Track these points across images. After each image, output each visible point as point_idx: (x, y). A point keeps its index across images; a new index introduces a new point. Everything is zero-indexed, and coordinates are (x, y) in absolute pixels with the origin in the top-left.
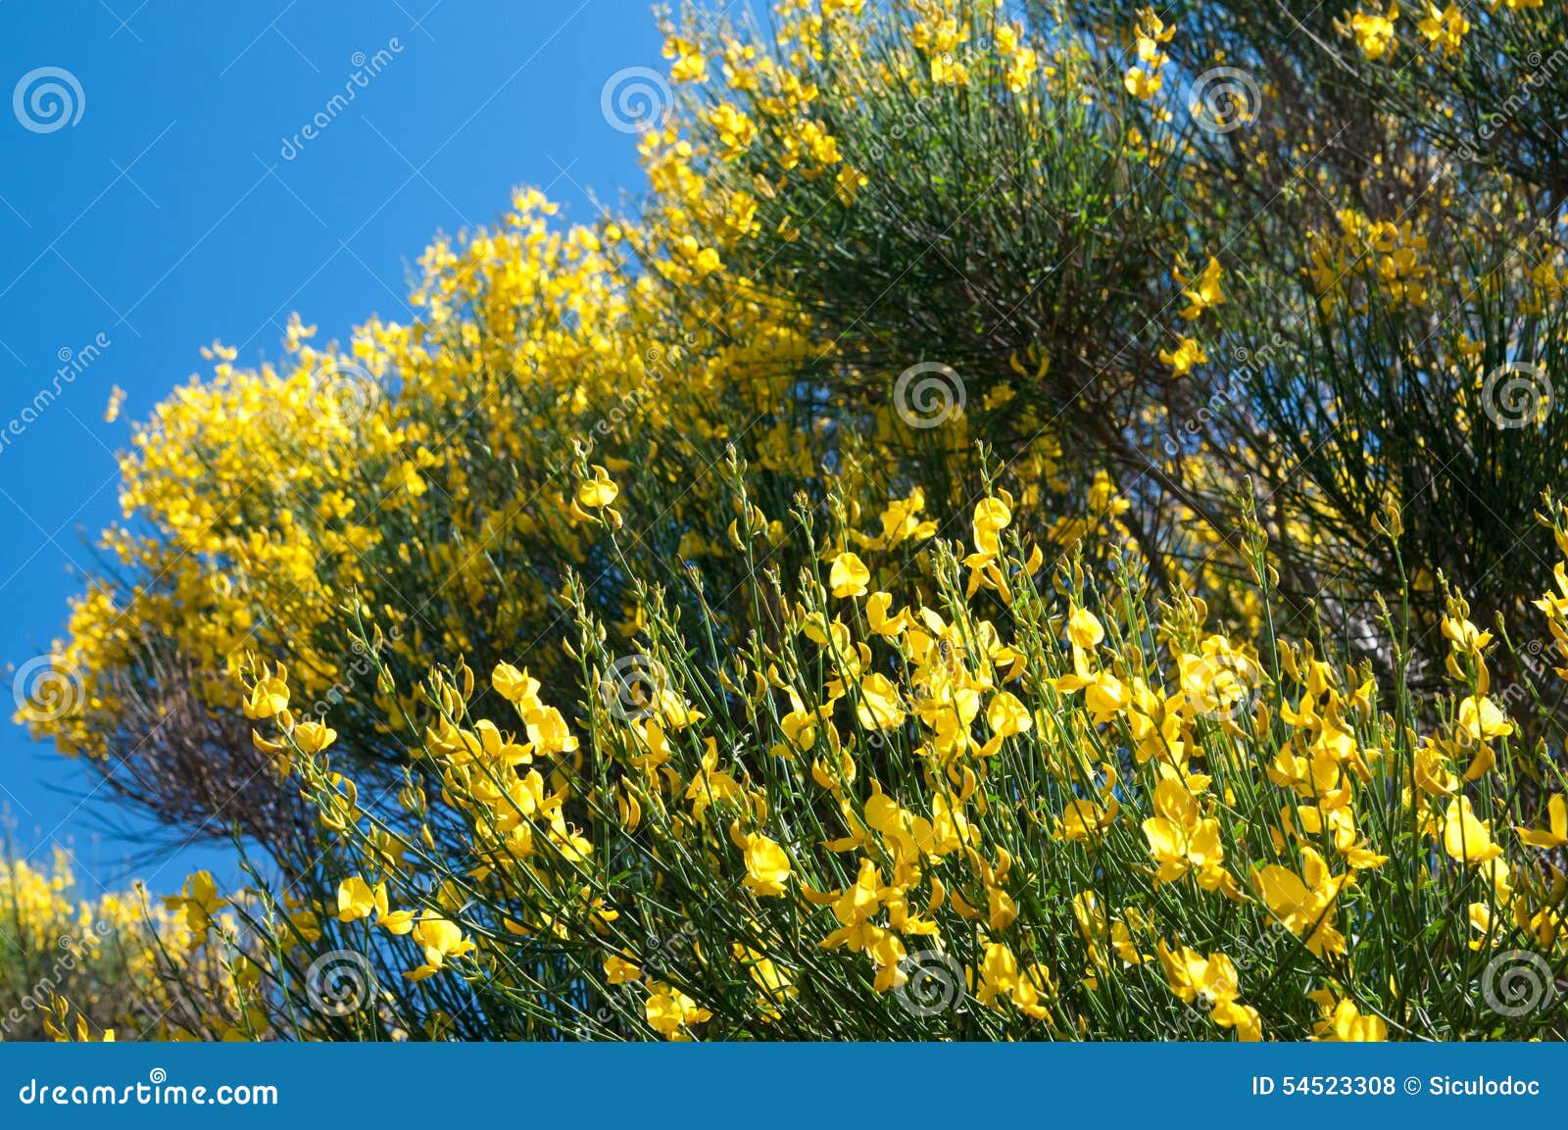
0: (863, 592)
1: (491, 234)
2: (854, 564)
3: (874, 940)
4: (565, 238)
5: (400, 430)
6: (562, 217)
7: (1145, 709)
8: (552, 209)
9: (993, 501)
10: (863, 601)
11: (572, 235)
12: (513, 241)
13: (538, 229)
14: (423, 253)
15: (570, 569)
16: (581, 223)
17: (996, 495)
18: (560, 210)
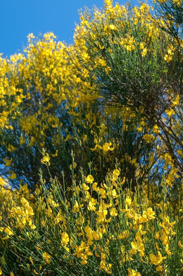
0: (92, 183)
1: (42, 41)
2: (91, 177)
3: (82, 256)
4: (57, 44)
5: (18, 89)
6: (57, 39)
7: (136, 220)
8: (55, 37)
9: (117, 170)
10: (92, 184)
11: (58, 43)
12: (46, 43)
13: (51, 41)
14: (28, 35)
15: (40, 168)
16: (60, 41)
17: (118, 169)
18: (56, 38)
